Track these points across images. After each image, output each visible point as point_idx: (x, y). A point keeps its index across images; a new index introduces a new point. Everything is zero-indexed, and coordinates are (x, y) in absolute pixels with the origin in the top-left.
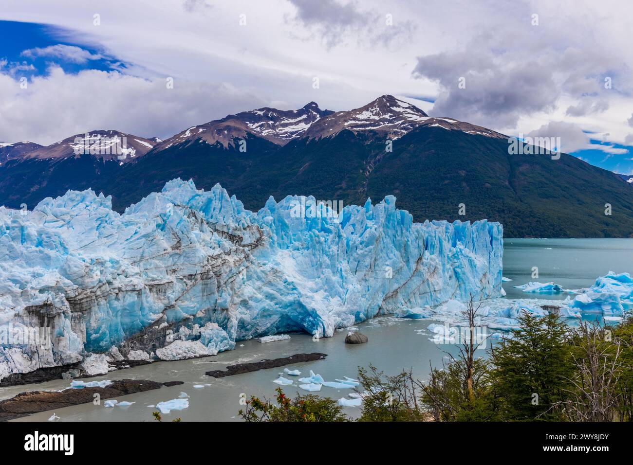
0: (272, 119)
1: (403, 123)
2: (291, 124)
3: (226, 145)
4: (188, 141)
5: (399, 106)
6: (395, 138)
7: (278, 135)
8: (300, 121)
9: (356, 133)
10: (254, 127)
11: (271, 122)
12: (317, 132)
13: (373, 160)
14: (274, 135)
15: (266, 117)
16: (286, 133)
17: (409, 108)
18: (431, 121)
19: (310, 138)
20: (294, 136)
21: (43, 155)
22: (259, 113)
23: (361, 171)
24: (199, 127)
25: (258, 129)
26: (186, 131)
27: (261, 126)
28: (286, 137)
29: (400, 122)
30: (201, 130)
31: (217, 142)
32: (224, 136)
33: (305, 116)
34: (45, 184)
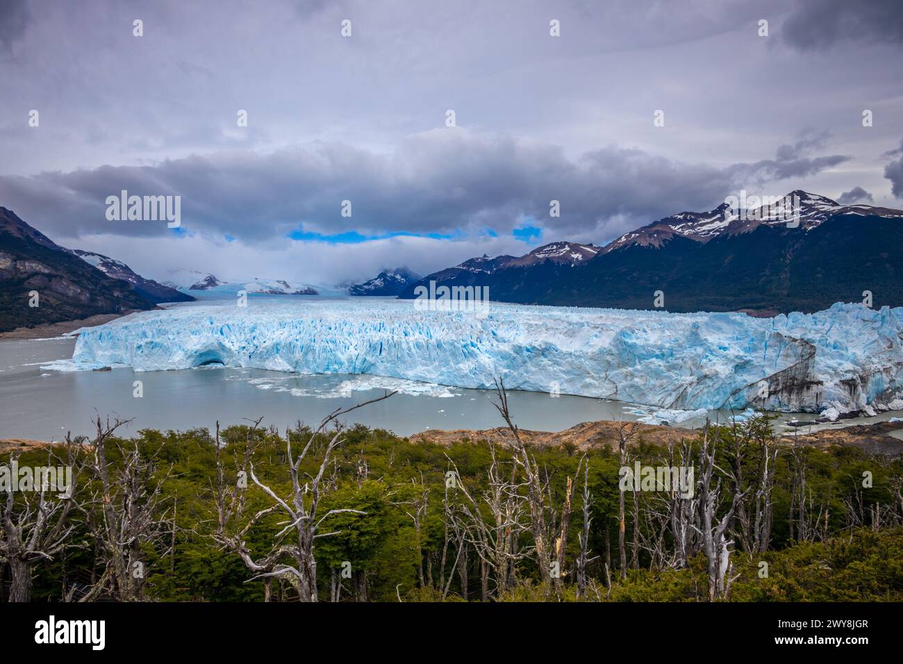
0: (691, 220)
1: (816, 214)
2: (708, 223)
3: (657, 246)
4: (625, 245)
5: (810, 199)
6: (811, 228)
7: (697, 233)
8: (715, 220)
9: (772, 227)
10: (677, 228)
11: (690, 224)
12: (736, 229)
13: (791, 249)
14: (694, 233)
15: (685, 220)
16: (704, 231)
17: (820, 199)
18: (846, 209)
19: (730, 235)
20: (711, 233)
21: (519, 264)
22: (679, 217)
23: (782, 260)
24: (631, 233)
25: (680, 230)
26: (621, 237)
27: (681, 227)
28: (705, 234)
29: (813, 213)
30: (633, 235)
31: (650, 244)
32: (655, 239)
33: (719, 216)
34: (522, 284)
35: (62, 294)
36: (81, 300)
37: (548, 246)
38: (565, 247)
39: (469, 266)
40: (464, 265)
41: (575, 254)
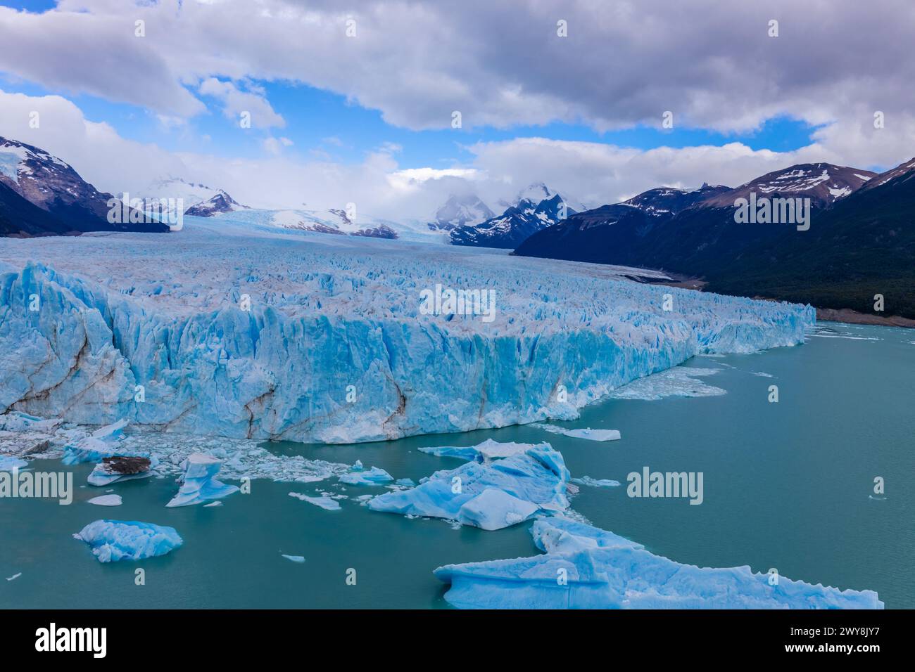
34: (715, 241)
37: (789, 170)
38: (820, 174)
39: (646, 203)
40: (636, 200)
41: (840, 188)
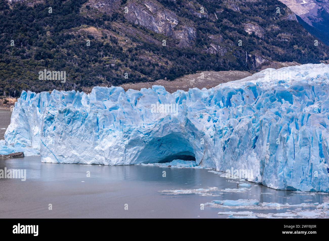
35: (143, 29)
36: (177, 42)
